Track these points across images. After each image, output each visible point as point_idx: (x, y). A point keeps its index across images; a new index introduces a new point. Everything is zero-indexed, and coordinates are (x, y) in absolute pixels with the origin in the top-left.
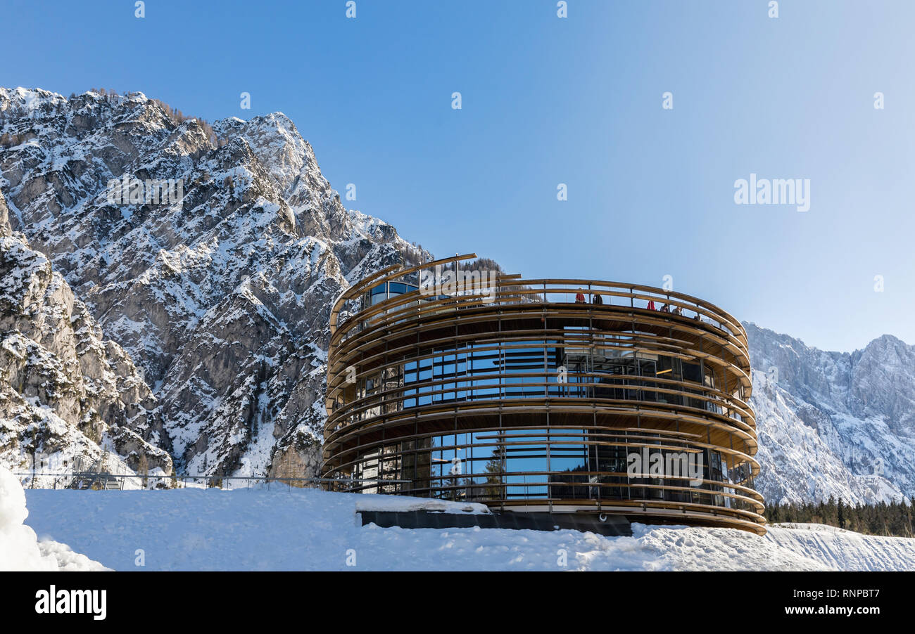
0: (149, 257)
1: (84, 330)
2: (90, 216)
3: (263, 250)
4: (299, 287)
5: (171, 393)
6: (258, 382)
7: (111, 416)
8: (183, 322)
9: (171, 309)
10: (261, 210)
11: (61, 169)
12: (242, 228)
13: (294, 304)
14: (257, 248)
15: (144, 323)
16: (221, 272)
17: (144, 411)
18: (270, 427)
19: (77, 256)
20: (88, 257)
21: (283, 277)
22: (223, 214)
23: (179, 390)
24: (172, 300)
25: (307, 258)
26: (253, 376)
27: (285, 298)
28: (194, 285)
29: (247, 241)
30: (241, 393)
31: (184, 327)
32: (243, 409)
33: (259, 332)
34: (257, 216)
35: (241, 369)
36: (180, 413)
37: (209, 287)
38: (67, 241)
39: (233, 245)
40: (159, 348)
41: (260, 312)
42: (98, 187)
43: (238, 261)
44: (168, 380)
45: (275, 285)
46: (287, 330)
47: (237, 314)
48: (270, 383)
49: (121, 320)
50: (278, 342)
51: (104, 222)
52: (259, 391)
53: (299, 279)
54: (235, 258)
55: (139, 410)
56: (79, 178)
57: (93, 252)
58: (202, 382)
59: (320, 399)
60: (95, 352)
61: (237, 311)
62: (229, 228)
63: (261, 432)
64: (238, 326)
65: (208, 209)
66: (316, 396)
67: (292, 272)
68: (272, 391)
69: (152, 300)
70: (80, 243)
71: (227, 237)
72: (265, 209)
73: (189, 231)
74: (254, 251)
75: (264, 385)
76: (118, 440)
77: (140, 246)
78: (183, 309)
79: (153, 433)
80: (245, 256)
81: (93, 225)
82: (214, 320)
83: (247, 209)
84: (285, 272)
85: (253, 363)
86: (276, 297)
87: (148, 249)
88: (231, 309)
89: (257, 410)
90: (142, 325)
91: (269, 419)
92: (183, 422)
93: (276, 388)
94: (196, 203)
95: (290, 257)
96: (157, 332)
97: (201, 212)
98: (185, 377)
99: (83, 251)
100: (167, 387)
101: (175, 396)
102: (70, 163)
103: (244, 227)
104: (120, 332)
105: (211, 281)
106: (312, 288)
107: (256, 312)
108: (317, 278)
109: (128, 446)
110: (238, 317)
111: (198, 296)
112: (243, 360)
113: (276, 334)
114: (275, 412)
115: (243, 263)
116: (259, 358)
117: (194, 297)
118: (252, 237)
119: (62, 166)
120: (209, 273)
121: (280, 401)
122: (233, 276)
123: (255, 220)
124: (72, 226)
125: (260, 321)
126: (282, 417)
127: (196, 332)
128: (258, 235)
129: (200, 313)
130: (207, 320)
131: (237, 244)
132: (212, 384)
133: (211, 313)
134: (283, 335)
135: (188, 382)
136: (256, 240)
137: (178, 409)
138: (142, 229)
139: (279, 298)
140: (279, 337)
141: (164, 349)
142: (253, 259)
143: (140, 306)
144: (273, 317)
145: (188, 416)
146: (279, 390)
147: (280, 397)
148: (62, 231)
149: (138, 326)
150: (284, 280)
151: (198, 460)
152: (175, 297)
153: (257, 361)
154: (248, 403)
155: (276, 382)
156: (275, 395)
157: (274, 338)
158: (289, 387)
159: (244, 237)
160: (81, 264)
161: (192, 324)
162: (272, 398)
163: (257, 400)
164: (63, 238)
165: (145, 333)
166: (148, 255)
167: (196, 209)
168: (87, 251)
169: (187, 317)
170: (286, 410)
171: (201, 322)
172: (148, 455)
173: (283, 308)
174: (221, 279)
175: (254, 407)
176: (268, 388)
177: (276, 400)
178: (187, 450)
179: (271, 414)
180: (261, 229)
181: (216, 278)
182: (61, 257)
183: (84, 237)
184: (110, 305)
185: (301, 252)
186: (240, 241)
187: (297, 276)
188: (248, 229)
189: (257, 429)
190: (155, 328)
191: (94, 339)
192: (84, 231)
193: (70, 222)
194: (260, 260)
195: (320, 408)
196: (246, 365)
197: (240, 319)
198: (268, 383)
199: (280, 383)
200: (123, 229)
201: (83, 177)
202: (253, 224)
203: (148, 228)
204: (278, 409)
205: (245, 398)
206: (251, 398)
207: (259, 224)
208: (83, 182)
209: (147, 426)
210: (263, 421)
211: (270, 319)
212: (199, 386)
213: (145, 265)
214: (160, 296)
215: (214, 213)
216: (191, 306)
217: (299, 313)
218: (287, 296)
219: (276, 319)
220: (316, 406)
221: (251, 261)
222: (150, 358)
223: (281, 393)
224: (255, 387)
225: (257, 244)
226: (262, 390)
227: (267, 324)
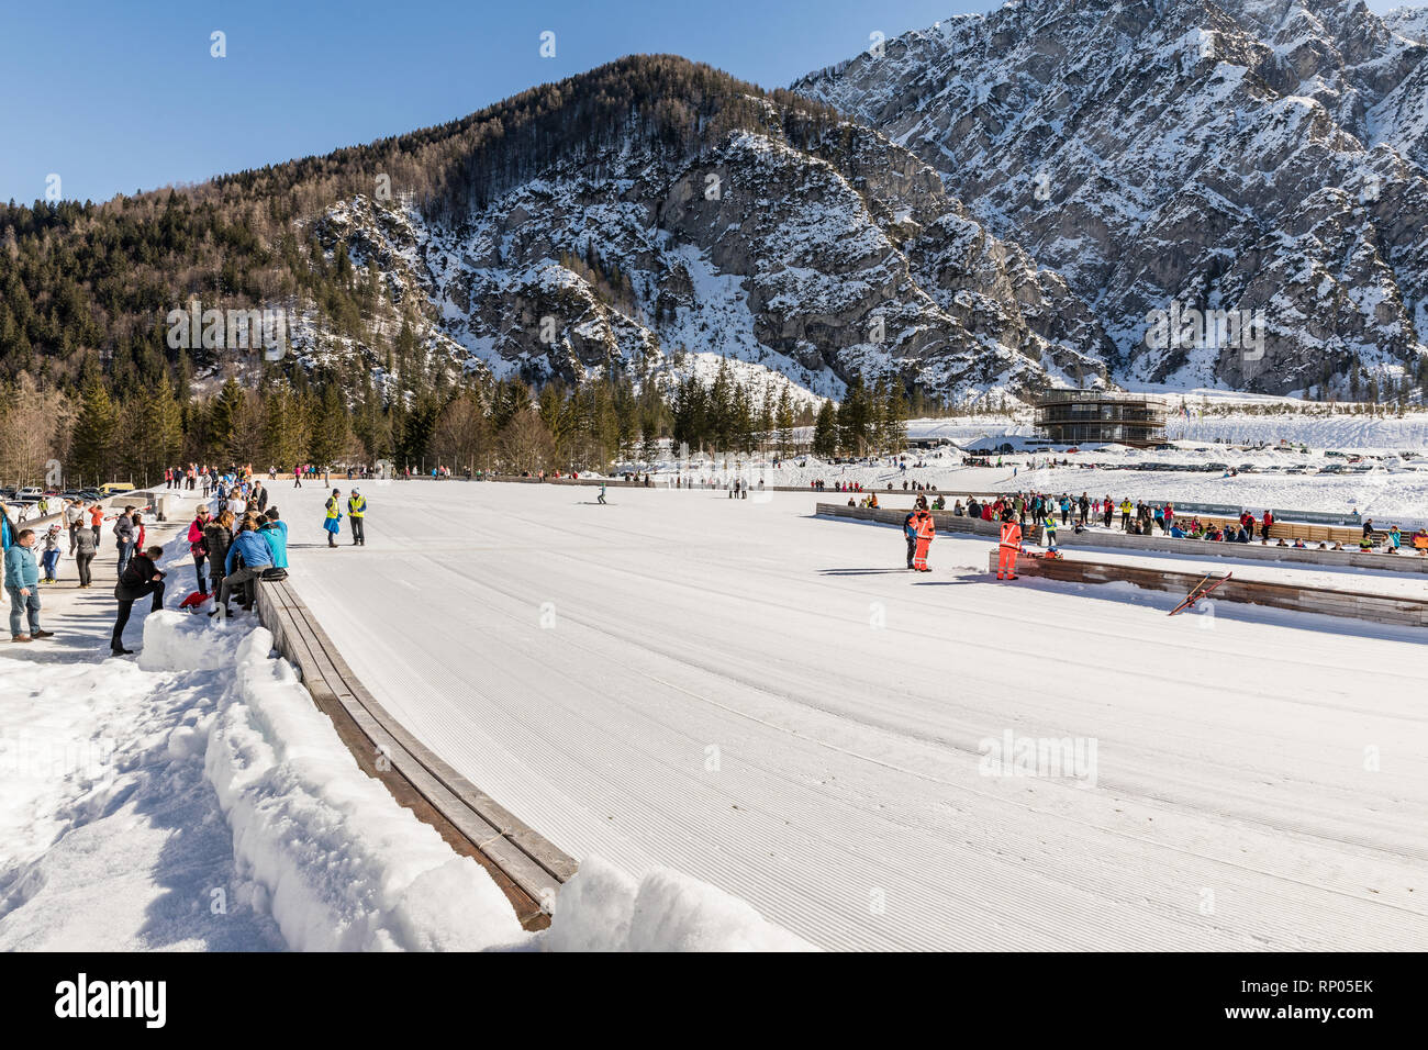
0: (1085, 169)
1: (1019, 266)
2: (1019, 143)
3: (1222, 128)
4: (1269, 164)
5: (1115, 299)
6: (1207, 280)
7: (1052, 332)
8: (1124, 230)
9: (1109, 220)
10: (1220, 81)
11: (986, 100)
12: (1194, 109)
13: (1262, 184)
14: (1213, 129)
15: (1082, 239)
16: (1168, 167)
17: (1083, 324)
19: (1010, 186)
20: (1022, 183)
21: (1246, 158)
22: (1170, 99)
23: (1123, 296)
24: (1111, 210)
25: (1281, 127)
26: (1202, 275)
27: (1247, 181)
28: (1134, 189)
29: (1200, 124)
31: (1126, 234)
33: (1214, 226)
34: (1215, 89)
35: (1193, 266)
36: (1126, 316)
37: (1153, 186)
38: (999, 173)
39: (1183, 132)
40: (1100, 259)
41: (1214, 204)
42: (1026, 103)
43: (1189, 150)
44: (1111, 288)
45: (1236, 169)
46: (1250, 216)
47: (1184, 213)
48: (1224, 279)
49: (1058, 241)
50: (1240, 231)
51: (1033, 142)
52: (1210, 288)
53: (1269, 154)
54: (1184, 147)
55: (1079, 324)
56: (1005, 102)
57: (1026, 176)
58: (1149, 285)
59: (1282, 291)
60: (1032, 283)
61: (1185, 210)
62: (1177, 114)
64: (1186, 225)
65: (1150, 98)
66: (1277, 288)
67: (1259, 149)
68: (1225, 287)
69: (1088, 217)
70: (1012, 171)
71: (1174, 125)
72: (1225, 78)
73: (1128, 130)
74: (1209, 133)
75: (1216, 282)
76: (1055, 356)
77: (1072, 160)
78: (1123, 216)
79: (1094, 341)
80: (1198, 142)
81: (1022, 151)
82: (1157, 224)
83: (1201, 85)
84: (1249, 151)
85: (1207, 258)
86: (1237, 182)
87: (1082, 161)
88: (1176, 209)
90: (1079, 241)
92: (1130, 324)
93: (1230, 283)
94: (1135, 95)
95: (1257, 131)
96: (1096, 245)
97: (1142, 105)
98: (1129, 283)
99: (1014, 178)
100: (1111, 294)
101: (1119, 302)
102: (994, 90)
103: (1194, 106)
104: (1057, 252)
105: (1155, 180)
106: (1286, 163)
107: (1208, 206)
108: (1296, 147)
109: (1065, 359)
110: (1186, 215)
111: (1140, 199)
112: (1194, 257)
115: (1194, 151)
116: (1214, 252)
117: (1135, 201)
118: (1209, 116)
119: (986, 96)
120: (1152, 172)
121: (1235, 296)
122: (1183, 169)
123: (1212, 95)
124: (1002, 157)
125: (1215, 214)
127: (1138, 238)
128: (1217, 112)
129: (1143, 216)
130: (1150, 225)
131: (1187, 130)
132: (1160, 285)
133: (1155, 216)
134: (1246, 223)
135: (1132, 287)
136: (1214, 118)
137: (1123, 313)
138: (1074, 141)
139: (1241, 182)
140: (1240, 226)
141: (1105, 258)
142: (1209, 140)
143: (1076, 224)
144: (1232, 205)
145: (1135, 318)
146: (1233, 286)
148: (993, 164)
149: (1074, 244)
150: (1248, 160)
151: (1142, 359)
152: (1113, 207)
153: (1213, 255)
154: (1195, 302)
155: (1231, 278)
157: (1235, 227)
158: (1247, 279)
159: (1197, 119)
160: (1015, 191)
161: (1134, 230)
163: (1207, 299)
164: (994, 171)
165: (1083, 248)
166: (1083, 167)
167: (1134, 104)
168: (1019, 178)
169: (1128, 224)
171: (1144, 227)
172: (1082, 365)
173: (1247, 192)
174: (1168, 174)
176: (1221, 285)
177: (1229, 296)
178: (1132, 351)
180: (1221, 103)
181: (1161, 175)
182: (995, 191)
183: (1015, 165)
184: (1046, 230)
185: (1273, 122)
186: (1192, 125)
187: (1265, 152)
188: (1203, 108)
190: (1093, 241)
191: (1029, 272)
192: (1014, 160)
193: (1000, 153)
194: (1218, 141)
195: (1281, 300)
196: (1200, 259)
197: (1188, 217)
198: (1221, 280)
199: (1235, 278)
200: (1055, 144)
201: (1009, 99)
202: (1209, 101)
203: (1081, 137)
204: (1233, 303)
205: (1192, 297)
206: (1199, 297)
207: (1217, 98)
208: (1010, 104)
209: (1087, 336)
211: (1229, 208)
212: (1145, 289)
213: (1081, 179)
214: (1096, 209)
215: (1158, 102)
216: (1132, 211)
217: (1270, 193)
218: (1252, 178)
219: (1236, 207)
220: (1276, 299)
221: (1206, 147)
222: (1090, 270)
223: (1236, 289)
224: (1204, 287)
225: (1213, 124)
226: (1214, 288)
227: (1225, 215)
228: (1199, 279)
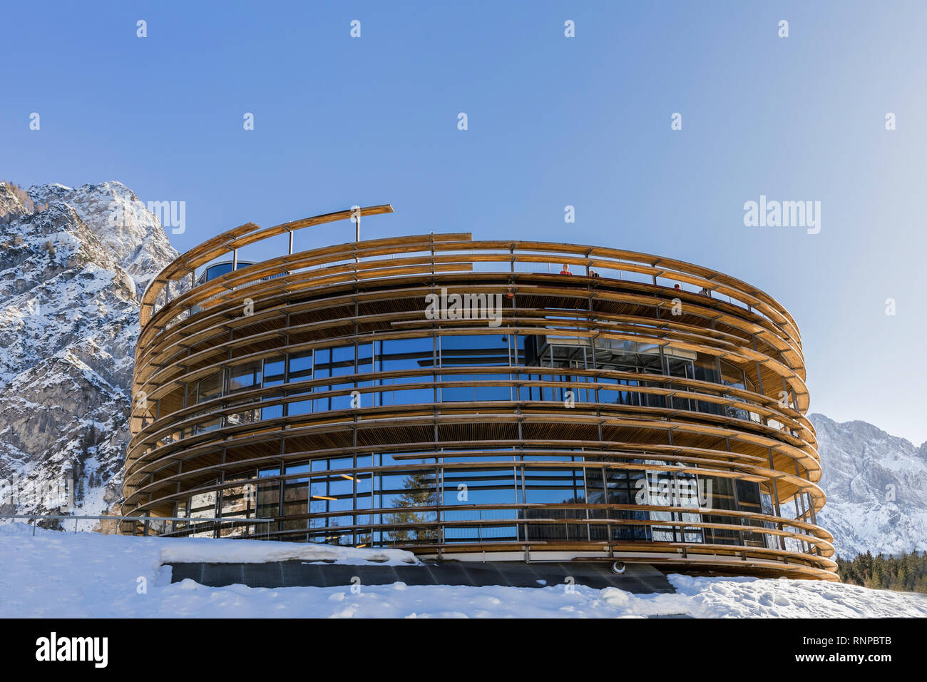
3: (93, 316)
6: (84, 446)
10: (91, 276)
12: (65, 293)
14: (85, 314)
16: (37, 337)
18: (101, 491)
21: (118, 344)
22: (41, 278)
26: (77, 441)
27: (120, 364)
29: (72, 306)
30: (61, 457)
32: (64, 473)
33: (86, 398)
34: (85, 282)
35: (63, 434)
37: (20, 351)
39: (53, 310)
41: (88, 377)
43: (60, 326)
45: (108, 351)
46: (123, 395)
47: (57, 378)
48: (101, 448)
50: (111, 407)
52: (86, 455)
54: (55, 323)
58: (10, 447)
61: (58, 376)
62: (48, 293)
63: (87, 497)
64: (59, 391)
65: (21, 272)
67: (130, 340)
68: (103, 455)
71: (46, 301)
72: (96, 275)
74: (81, 317)
75: (92, 450)
80: (69, 321)
82: (26, 384)
83: (72, 275)
84: (122, 338)
85: (78, 428)
86: (110, 363)
88: (49, 373)
89: (83, 474)
91: (99, 483)
93: (108, 452)
94: (4, 267)
95: (128, 323)
97: (11, 276)
103: (67, 292)
105: (23, 345)
107: (83, 377)
110: (58, 381)
111: (5, 360)
112: (64, 424)
113: (109, 399)
114: (107, 476)
115: (68, 328)
116: (85, 423)
118: (78, 303)
120: (20, 337)
121: (113, 465)
122: (53, 341)
123: (83, 286)
125: (88, 386)
126: (116, 482)
128: (87, 301)
129: (8, 377)
130: (17, 384)
131: (58, 309)
132: (23, 449)
133: (22, 377)
134: (118, 401)
136: (84, 306)
139: (114, 363)
140: (112, 403)
142: (80, 325)
144: (105, 382)
146: (112, 455)
147: (113, 462)
150: (121, 346)
153: (84, 426)
154: (70, 467)
155: (109, 447)
156: (107, 459)
157: (107, 403)
159: (68, 302)
162: (103, 463)
163: (83, 465)
167: (3, 273)
170: (120, 475)
171: (9, 386)
173: (118, 375)
174: (37, 343)
175: (78, 471)
176: (98, 453)
177: (107, 465)
179: (101, 478)
180: (92, 295)
181: (30, 342)
186: (62, 306)
188: (74, 294)
189: (83, 493)
194: (89, 325)
196: (69, 429)
197: (61, 384)
198: (98, 448)
199: (113, 447)
202: (80, 290)
204: (111, 473)
205: (66, 462)
206: (75, 463)
207: (88, 290)
210: (91, 484)
211: (102, 384)
215: (28, 278)
218: (124, 362)
219: (109, 385)
221: (77, 327)
223: (115, 458)
224: (81, 452)
225: (85, 310)
226: (89, 455)
227: (98, 390)
228: (76, 443)
